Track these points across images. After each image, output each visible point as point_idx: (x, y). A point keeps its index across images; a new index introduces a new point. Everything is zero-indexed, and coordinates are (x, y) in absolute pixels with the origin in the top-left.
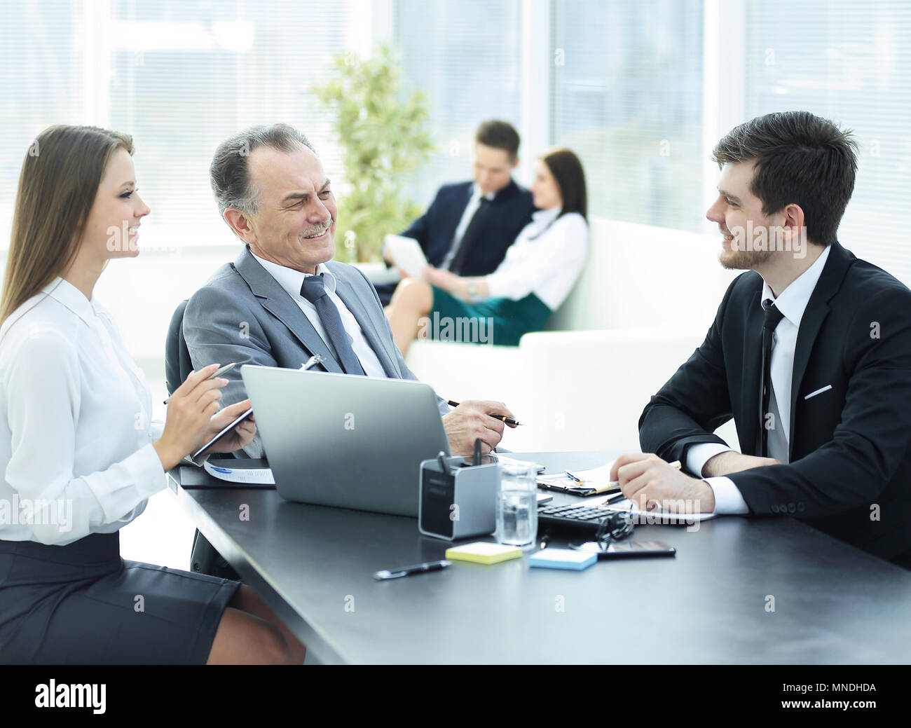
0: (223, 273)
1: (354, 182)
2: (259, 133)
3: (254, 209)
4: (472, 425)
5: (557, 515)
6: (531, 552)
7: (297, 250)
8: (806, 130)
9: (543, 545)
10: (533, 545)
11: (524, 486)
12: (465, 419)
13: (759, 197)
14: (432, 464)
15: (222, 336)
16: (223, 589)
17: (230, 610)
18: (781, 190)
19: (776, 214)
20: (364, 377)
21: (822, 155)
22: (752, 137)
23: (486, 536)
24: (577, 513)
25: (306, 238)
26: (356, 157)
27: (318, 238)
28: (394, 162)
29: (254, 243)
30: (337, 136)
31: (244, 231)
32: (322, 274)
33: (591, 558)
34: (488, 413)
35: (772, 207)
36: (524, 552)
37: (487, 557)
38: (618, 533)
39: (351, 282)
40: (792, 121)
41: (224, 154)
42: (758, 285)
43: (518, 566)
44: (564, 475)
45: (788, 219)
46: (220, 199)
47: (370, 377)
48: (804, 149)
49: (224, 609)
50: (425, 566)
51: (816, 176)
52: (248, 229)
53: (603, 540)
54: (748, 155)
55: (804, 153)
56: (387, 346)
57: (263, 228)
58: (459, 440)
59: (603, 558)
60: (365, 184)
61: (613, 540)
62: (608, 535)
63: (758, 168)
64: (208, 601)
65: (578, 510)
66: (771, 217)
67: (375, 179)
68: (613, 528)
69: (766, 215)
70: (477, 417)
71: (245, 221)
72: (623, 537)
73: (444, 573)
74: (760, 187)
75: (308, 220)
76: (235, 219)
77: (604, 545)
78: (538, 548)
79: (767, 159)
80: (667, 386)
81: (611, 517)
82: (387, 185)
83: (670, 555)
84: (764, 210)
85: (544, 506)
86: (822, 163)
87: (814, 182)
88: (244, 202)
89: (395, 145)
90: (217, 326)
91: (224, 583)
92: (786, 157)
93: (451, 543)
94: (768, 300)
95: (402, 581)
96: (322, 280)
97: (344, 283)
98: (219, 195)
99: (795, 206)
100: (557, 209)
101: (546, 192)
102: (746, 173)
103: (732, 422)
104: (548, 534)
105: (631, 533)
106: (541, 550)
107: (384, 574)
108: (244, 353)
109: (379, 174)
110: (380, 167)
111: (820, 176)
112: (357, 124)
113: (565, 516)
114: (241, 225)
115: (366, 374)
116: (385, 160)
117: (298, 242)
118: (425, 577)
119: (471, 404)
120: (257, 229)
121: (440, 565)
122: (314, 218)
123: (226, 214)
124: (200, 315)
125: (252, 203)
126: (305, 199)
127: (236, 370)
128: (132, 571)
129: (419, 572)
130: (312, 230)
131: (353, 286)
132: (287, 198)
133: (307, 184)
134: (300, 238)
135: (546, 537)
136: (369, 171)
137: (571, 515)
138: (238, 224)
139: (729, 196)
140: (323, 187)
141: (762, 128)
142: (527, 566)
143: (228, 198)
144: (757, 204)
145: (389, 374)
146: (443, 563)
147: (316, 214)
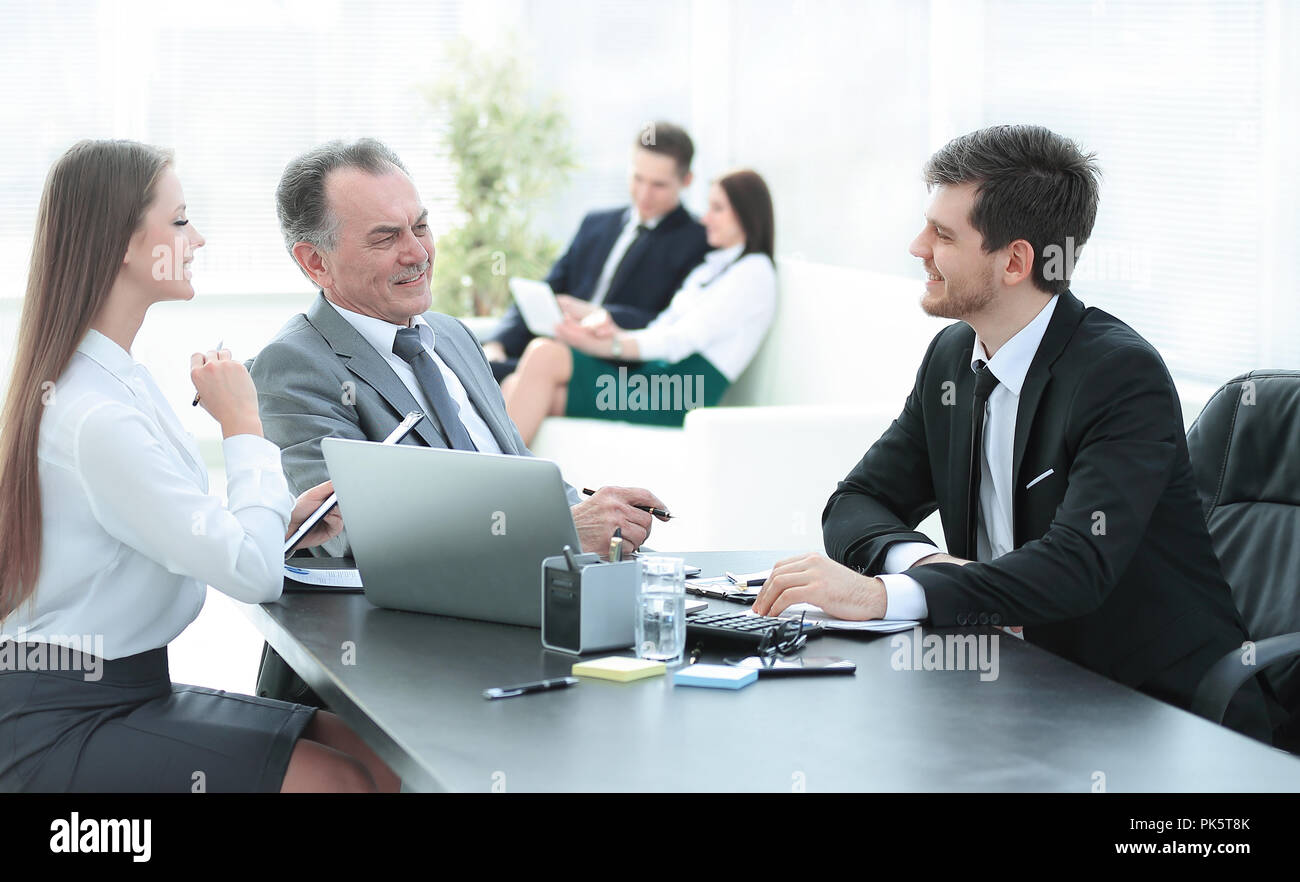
0: (295, 325)
1: (470, 210)
2: (339, 149)
3: (332, 244)
4: (611, 517)
5: (711, 624)
6: (677, 668)
7: (386, 299)
8: (1042, 150)
9: (693, 660)
10: (681, 660)
11: (670, 588)
12: (601, 510)
13: (979, 230)
14: (558, 562)
15: (297, 404)
16: (295, 715)
17: (304, 742)
18: (1007, 222)
19: (999, 252)
20: (475, 453)
21: (1061, 183)
22: (974, 154)
23: (626, 650)
24: (736, 623)
25: (396, 284)
26: (473, 177)
27: (411, 284)
28: (523, 184)
29: (329, 287)
30: (448, 150)
31: (318, 272)
32: (417, 326)
33: (751, 675)
34: (631, 503)
35: (993, 244)
36: (668, 668)
37: (623, 673)
38: (786, 647)
39: (451, 337)
40: (1025, 137)
41: (296, 174)
42: (967, 340)
43: (661, 685)
44: (724, 578)
45: (1014, 258)
46: (288, 231)
47: (481, 453)
48: (1038, 173)
49: (296, 741)
50: (546, 683)
51: (1052, 209)
52: (323, 270)
53: (767, 655)
54: (969, 177)
55: (1038, 180)
56: (498, 414)
57: (342, 270)
58: (594, 537)
59: (765, 675)
60: (484, 213)
61: (779, 655)
62: (774, 648)
63: (981, 194)
64: (277, 731)
65: (737, 620)
66: (992, 255)
67: (497, 204)
68: (780, 640)
69: (987, 252)
70: (617, 508)
71: (318, 260)
72: (793, 651)
73: (569, 692)
74: (981, 218)
75: (399, 261)
76: (307, 258)
77: (768, 660)
78: (686, 664)
79: (992, 184)
80: (857, 469)
81: (777, 627)
82: (514, 215)
83: (848, 673)
84: (984, 247)
85: (696, 615)
86: (1061, 192)
87: (1049, 214)
88: (319, 236)
89: (525, 161)
90: (291, 392)
91: (296, 709)
92: (1016, 182)
93: (579, 658)
94: (980, 361)
95: (518, 699)
96: (418, 333)
97: (443, 338)
98: (287, 225)
99: (1024, 242)
100: (737, 249)
101: (723, 226)
102: (965, 198)
103: (936, 515)
104: (699, 647)
105: (802, 648)
106: (690, 665)
107: (496, 692)
108: (324, 425)
109: (504, 199)
110: (506, 190)
111: (1057, 208)
112: (476, 134)
113: (721, 626)
114: (313, 264)
115: (477, 450)
116: (511, 182)
117: (388, 289)
118: (546, 696)
119: (610, 491)
120: (335, 271)
121: (565, 682)
122: (407, 259)
123: (296, 250)
124: (269, 378)
125: (330, 237)
126: (396, 233)
127: (315, 447)
128: (181, 696)
129: (540, 690)
130: (404, 274)
131: (454, 341)
132: (373, 232)
133: (399, 214)
134: (390, 284)
135: (697, 650)
136: (491, 196)
137: (728, 626)
138: (310, 263)
139: (940, 227)
140: (420, 220)
141: (987, 143)
142: (672, 685)
143: (299, 231)
144: (976, 239)
145: (504, 450)
146: (569, 680)
147: (410, 253)
